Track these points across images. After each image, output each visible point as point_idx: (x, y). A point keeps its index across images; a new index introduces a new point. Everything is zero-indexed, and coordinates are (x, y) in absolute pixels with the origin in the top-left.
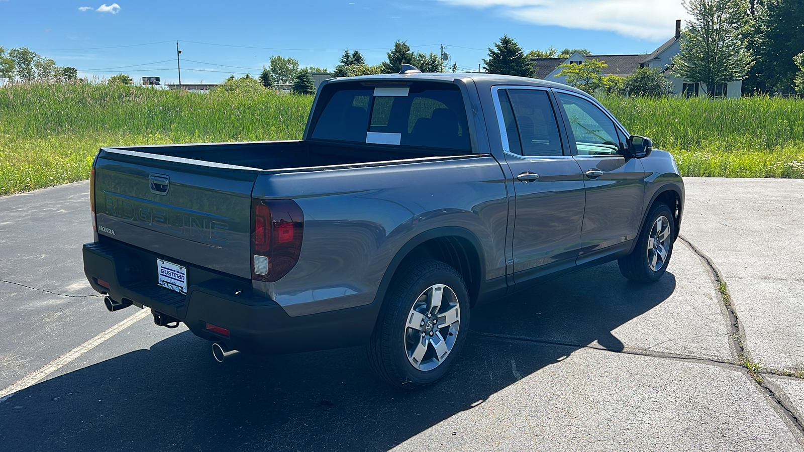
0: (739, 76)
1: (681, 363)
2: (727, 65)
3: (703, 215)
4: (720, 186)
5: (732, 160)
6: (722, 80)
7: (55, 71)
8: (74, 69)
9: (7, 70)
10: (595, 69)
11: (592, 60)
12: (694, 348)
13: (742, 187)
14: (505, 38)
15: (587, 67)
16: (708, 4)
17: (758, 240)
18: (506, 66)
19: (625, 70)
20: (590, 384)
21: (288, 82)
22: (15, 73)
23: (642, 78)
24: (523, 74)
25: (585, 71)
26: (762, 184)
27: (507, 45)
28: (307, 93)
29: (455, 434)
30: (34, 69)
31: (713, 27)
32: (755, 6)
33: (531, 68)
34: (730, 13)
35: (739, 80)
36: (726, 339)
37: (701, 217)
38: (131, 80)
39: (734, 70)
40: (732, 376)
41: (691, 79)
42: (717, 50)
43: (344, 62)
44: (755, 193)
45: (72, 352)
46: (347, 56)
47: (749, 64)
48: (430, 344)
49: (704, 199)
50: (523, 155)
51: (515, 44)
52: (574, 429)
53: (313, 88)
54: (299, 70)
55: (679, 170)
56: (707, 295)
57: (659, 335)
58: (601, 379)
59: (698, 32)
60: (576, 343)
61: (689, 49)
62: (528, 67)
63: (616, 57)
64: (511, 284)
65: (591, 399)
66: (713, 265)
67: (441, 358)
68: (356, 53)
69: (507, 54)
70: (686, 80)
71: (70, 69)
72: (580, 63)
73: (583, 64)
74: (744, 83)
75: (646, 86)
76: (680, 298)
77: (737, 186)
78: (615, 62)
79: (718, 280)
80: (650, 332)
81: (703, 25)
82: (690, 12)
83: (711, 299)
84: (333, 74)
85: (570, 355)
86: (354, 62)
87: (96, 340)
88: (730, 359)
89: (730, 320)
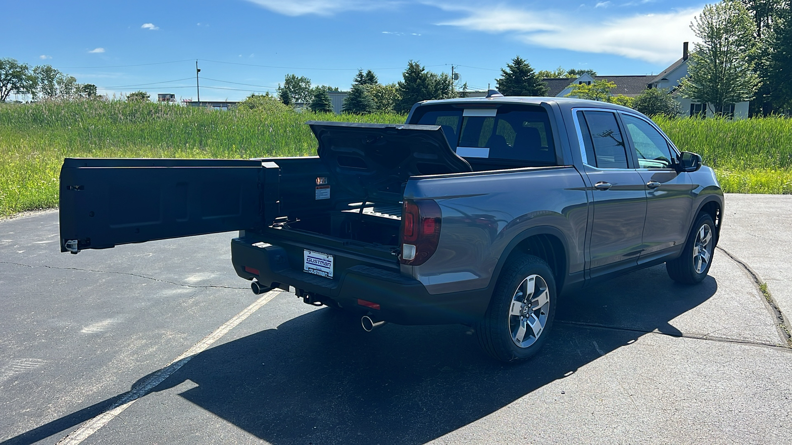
0: (747, 97)
1: (739, 346)
2: (734, 87)
3: (732, 226)
4: (742, 201)
5: (751, 178)
6: (730, 100)
7: (76, 88)
8: (94, 86)
9: (31, 86)
10: (604, 89)
11: (601, 81)
12: (747, 334)
13: (764, 202)
14: (518, 59)
15: (596, 87)
16: (716, 27)
17: (787, 249)
18: (518, 86)
19: (633, 90)
20: (665, 360)
21: (300, 101)
22: (38, 90)
23: (650, 98)
24: (535, 94)
25: (595, 91)
26: (782, 200)
27: (519, 66)
28: (326, 111)
29: (564, 393)
30: (56, 86)
31: (720, 50)
32: (761, 30)
33: (543, 88)
34: (738, 36)
35: (747, 101)
36: (774, 328)
37: (730, 229)
38: (149, 97)
39: (742, 91)
40: (785, 356)
41: (699, 100)
42: (725, 72)
43: (357, 81)
44: (777, 208)
45: (220, 329)
46: (361, 75)
47: (756, 85)
48: (528, 325)
49: (729, 213)
50: (597, 167)
51: (527, 65)
52: (661, 392)
53: (331, 106)
54: (311, 88)
55: (719, 182)
56: (750, 294)
57: (715, 324)
58: (674, 356)
59: (706, 54)
60: (644, 329)
61: (696, 71)
62: (540, 87)
63: (624, 78)
64: (588, 278)
65: (669, 370)
66: (750, 269)
67: (537, 335)
68: (370, 72)
69: (520, 74)
70: (694, 100)
71: (90, 86)
72: (589, 83)
73: (592, 84)
74: (752, 103)
75: (655, 106)
76: (727, 296)
77: (758, 202)
78: (624, 83)
79: (757, 281)
80: (706, 322)
81: (710, 47)
82: (698, 35)
83: (754, 296)
84: (350, 92)
85: (637, 339)
86: (367, 81)
87: (235, 320)
88: (780, 343)
89: (775, 313)
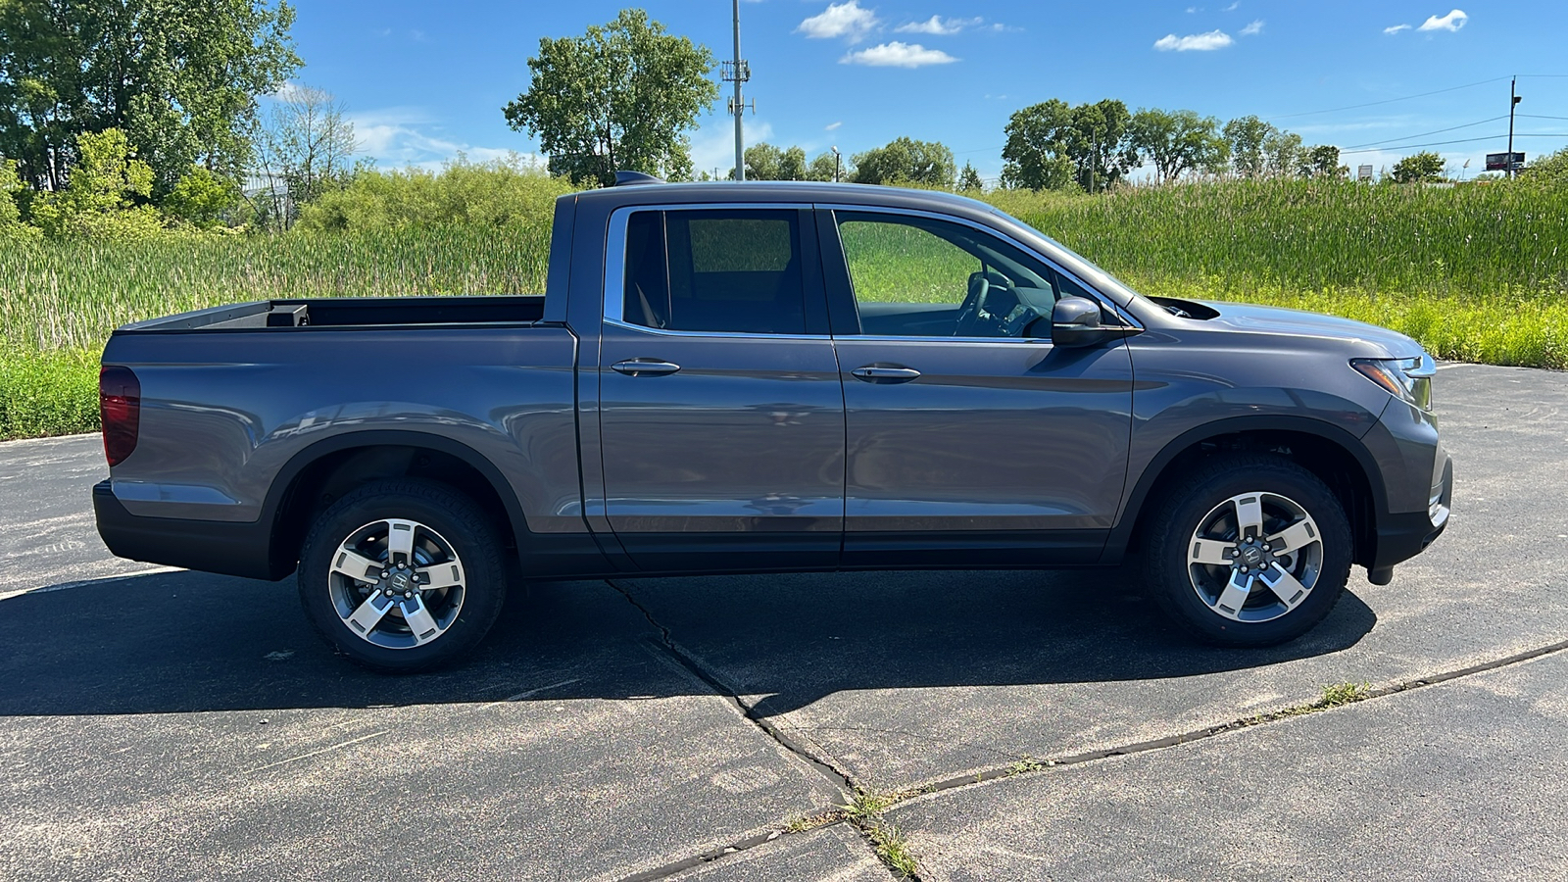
7: (1299, 156)
9: (1217, 159)
22: (1230, 163)
30: (1264, 154)
48: (396, 609)
71: (1327, 149)
